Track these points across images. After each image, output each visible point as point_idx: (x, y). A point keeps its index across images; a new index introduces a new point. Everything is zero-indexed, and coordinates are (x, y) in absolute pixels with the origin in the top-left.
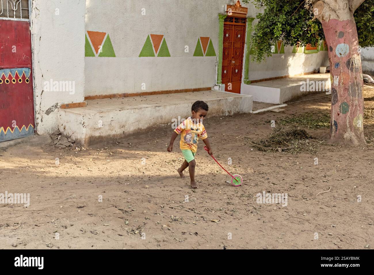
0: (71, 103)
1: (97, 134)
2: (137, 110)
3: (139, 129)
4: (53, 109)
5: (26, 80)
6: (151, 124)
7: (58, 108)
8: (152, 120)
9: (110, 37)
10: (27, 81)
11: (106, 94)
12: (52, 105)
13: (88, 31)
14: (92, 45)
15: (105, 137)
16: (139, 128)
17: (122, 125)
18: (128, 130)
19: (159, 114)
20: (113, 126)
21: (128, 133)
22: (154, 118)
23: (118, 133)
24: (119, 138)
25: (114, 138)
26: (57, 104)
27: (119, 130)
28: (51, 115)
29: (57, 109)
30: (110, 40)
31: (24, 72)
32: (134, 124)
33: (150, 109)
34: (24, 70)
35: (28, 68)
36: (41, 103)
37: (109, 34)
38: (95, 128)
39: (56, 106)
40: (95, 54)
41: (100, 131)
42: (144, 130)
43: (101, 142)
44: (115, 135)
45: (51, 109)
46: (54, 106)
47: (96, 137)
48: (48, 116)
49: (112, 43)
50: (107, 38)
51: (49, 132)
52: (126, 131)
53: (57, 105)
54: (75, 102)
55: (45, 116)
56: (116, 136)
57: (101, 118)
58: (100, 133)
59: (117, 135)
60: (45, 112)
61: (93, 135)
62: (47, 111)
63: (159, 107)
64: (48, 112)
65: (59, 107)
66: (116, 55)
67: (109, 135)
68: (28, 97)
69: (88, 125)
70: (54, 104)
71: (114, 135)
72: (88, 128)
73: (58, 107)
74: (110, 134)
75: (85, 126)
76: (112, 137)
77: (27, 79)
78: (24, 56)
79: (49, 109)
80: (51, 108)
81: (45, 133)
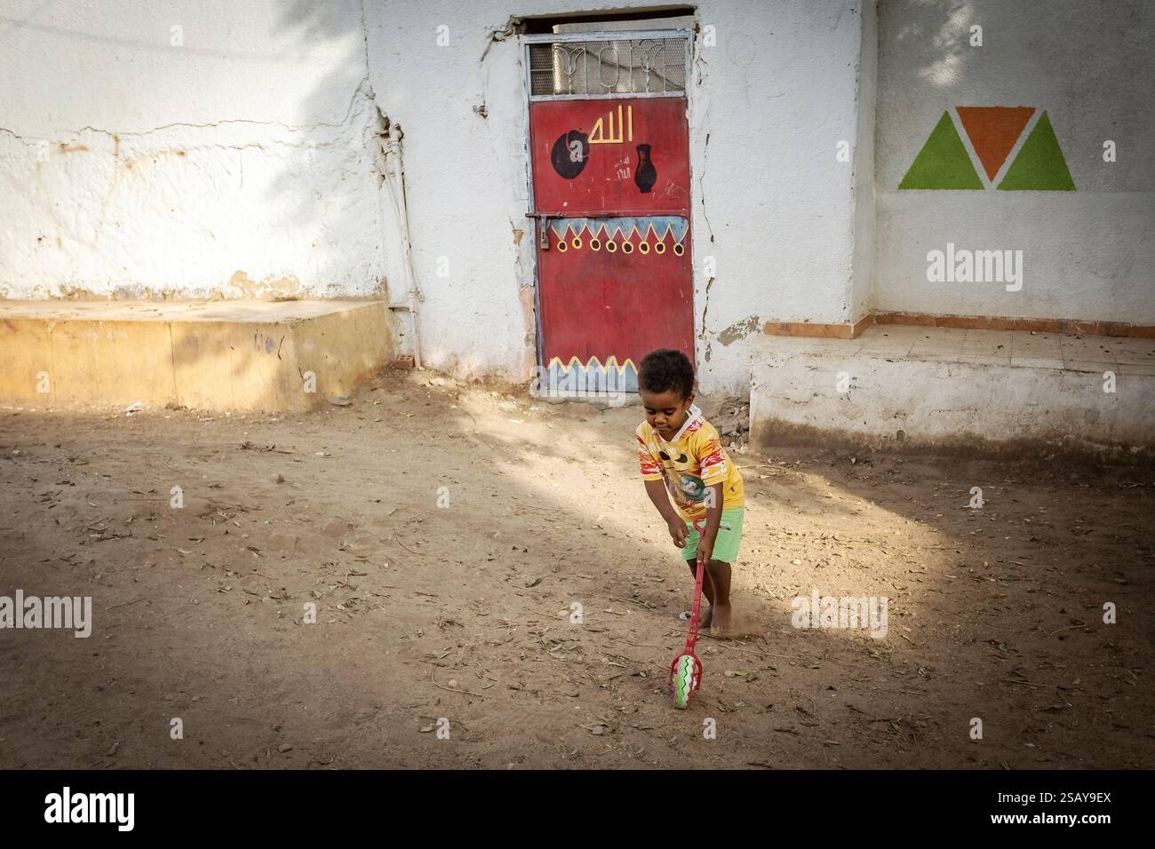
0: (802, 321)
1: (796, 418)
2: (965, 371)
3: (969, 436)
4: (743, 333)
5: (675, 247)
6: (1034, 430)
7: (759, 331)
8: (1040, 418)
9: (1052, 123)
10: (679, 250)
11: (1021, 316)
12: (739, 319)
13: (961, 108)
14: (974, 151)
15: (824, 434)
16: (970, 433)
17: (895, 410)
18: (922, 429)
19: (1078, 400)
20: (855, 406)
21: (920, 440)
22: (1047, 412)
23: (876, 432)
24: (880, 448)
25: (858, 444)
26: (756, 319)
27: (880, 423)
28: (735, 346)
29: (756, 332)
30: (1052, 131)
31: (669, 226)
32: (948, 416)
33: (1029, 374)
34: (671, 221)
35: (680, 218)
36: (706, 311)
37: (1049, 111)
38: (788, 399)
39: (753, 324)
40: (983, 182)
41: (805, 412)
42: (998, 448)
43: (807, 444)
44: (863, 434)
45: (735, 330)
46: (746, 322)
47: (792, 426)
48: (725, 347)
49: (1061, 141)
50: (1038, 126)
51: (728, 393)
52: (908, 433)
53: (757, 323)
54: (814, 321)
55: (718, 348)
56: (866, 438)
57: (812, 373)
58: (806, 417)
59: (871, 437)
60: (717, 335)
61: (781, 419)
62: (723, 334)
63: (1080, 376)
64: (727, 337)
65: (761, 328)
66: (1075, 182)
67: (842, 432)
68: (681, 291)
69: (765, 386)
70: (745, 316)
71: (860, 436)
72: (764, 395)
73: (758, 327)
74: (842, 427)
75: (754, 384)
76: (850, 437)
77: (677, 244)
78: (669, 186)
79: (730, 328)
80: (736, 327)
81: (716, 392)
